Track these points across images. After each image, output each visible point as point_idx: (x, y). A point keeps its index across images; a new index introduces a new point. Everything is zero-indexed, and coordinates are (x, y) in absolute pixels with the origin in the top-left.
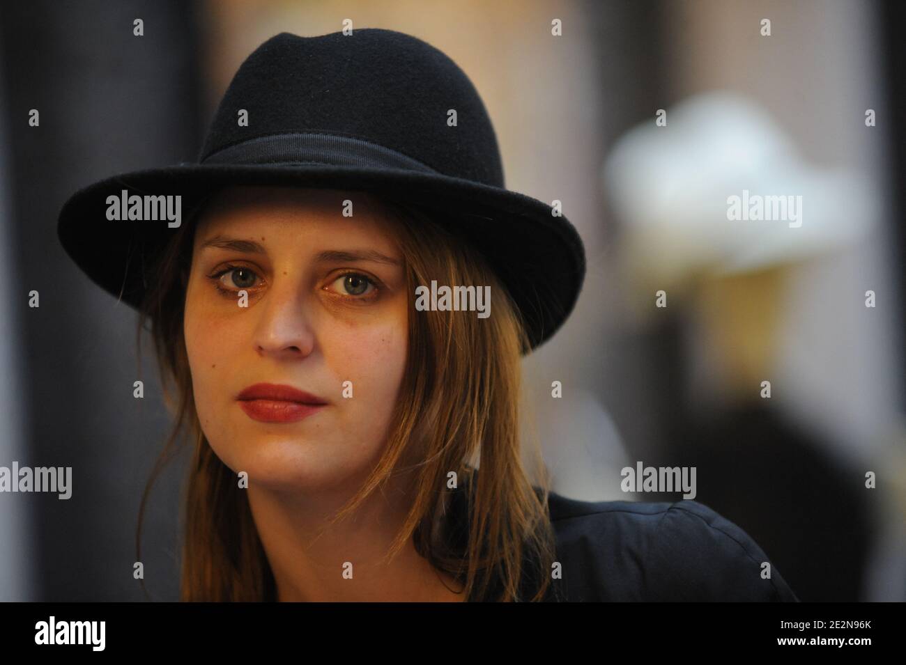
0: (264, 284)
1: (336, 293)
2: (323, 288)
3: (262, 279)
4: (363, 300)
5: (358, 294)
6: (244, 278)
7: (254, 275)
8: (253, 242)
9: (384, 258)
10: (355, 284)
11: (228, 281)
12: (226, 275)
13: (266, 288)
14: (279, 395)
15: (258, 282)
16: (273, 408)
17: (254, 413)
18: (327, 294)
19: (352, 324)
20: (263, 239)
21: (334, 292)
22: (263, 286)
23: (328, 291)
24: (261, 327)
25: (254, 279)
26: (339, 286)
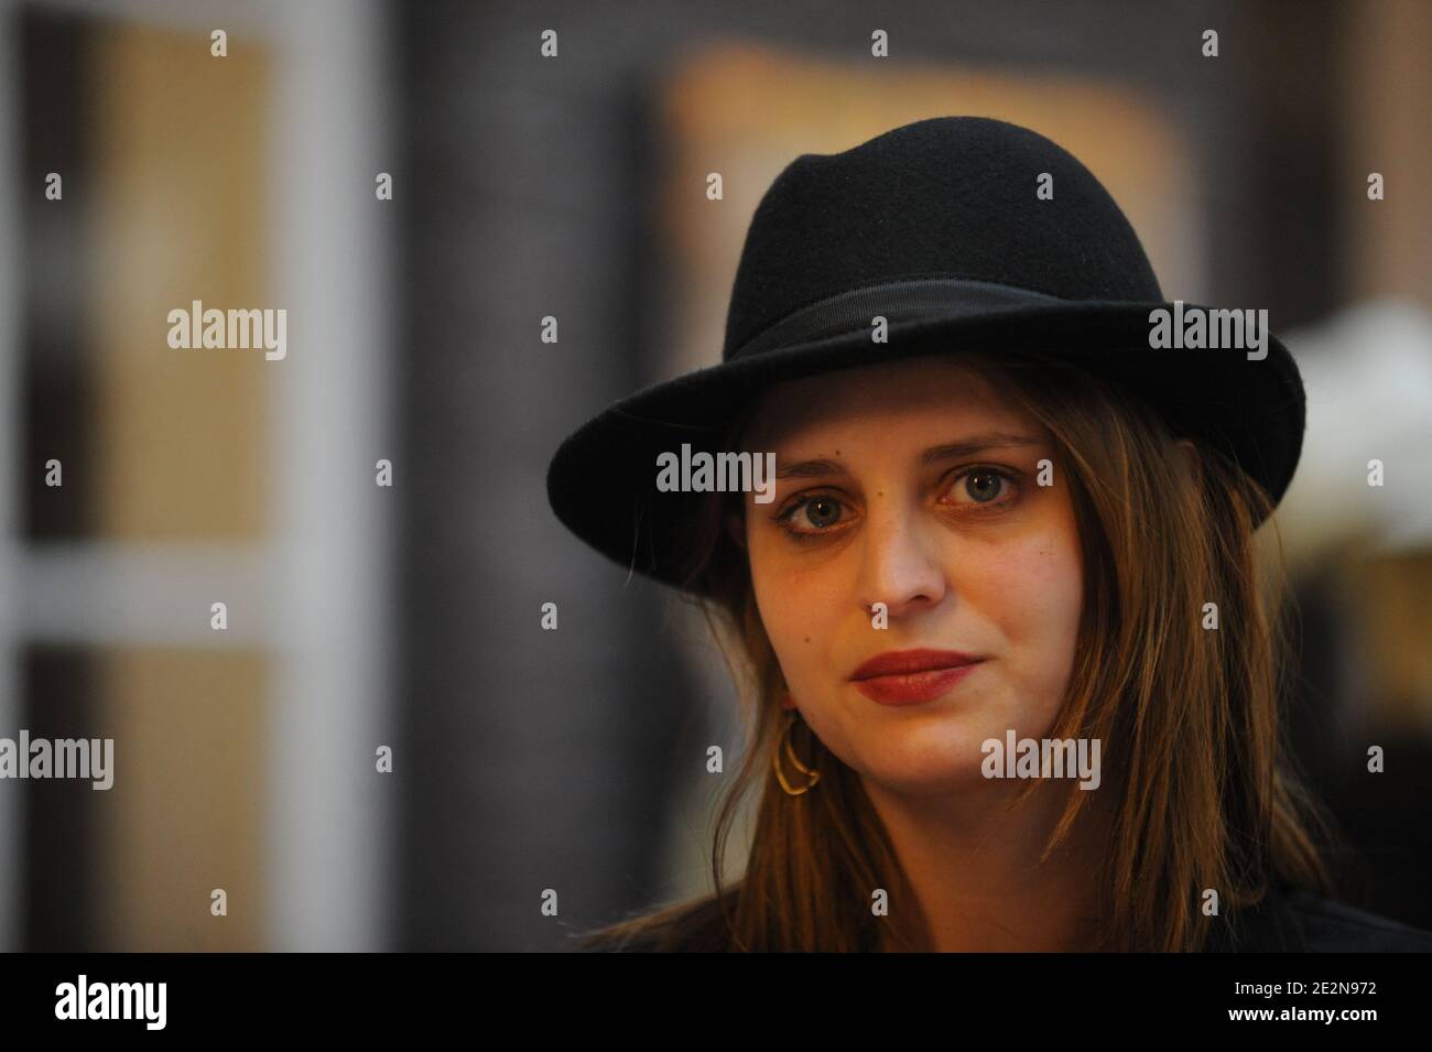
0: (855, 514)
1: (960, 504)
2: (938, 501)
3: (851, 509)
4: (999, 504)
5: (989, 499)
6: (823, 512)
7: (837, 504)
8: (824, 461)
9: (1015, 439)
10: (982, 486)
11: (802, 520)
12: (798, 512)
13: (857, 520)
14: (913, 665)
15: (845, 513)
16: (907, 683)
17: (878, 694)
18: (944, 508)
19: (992, 541)
20: (838, 453)
21: (955, 504)
22: (853, 518)
23: (947, 504)
24: (865, 576)
25: (839, 509)
26: (961, 492)
